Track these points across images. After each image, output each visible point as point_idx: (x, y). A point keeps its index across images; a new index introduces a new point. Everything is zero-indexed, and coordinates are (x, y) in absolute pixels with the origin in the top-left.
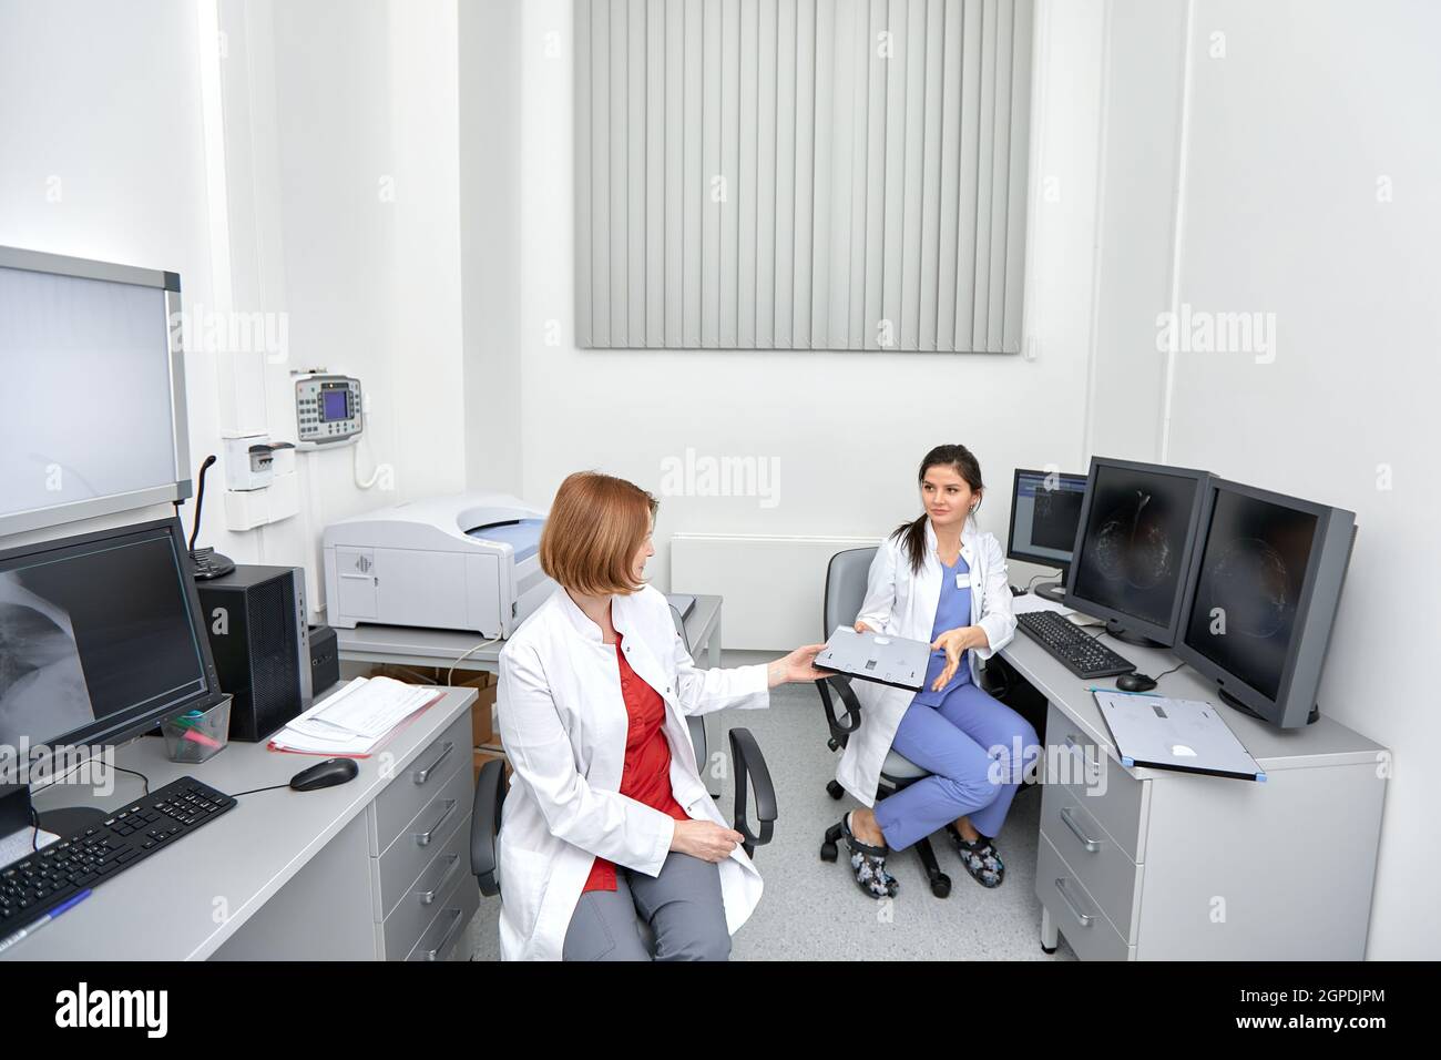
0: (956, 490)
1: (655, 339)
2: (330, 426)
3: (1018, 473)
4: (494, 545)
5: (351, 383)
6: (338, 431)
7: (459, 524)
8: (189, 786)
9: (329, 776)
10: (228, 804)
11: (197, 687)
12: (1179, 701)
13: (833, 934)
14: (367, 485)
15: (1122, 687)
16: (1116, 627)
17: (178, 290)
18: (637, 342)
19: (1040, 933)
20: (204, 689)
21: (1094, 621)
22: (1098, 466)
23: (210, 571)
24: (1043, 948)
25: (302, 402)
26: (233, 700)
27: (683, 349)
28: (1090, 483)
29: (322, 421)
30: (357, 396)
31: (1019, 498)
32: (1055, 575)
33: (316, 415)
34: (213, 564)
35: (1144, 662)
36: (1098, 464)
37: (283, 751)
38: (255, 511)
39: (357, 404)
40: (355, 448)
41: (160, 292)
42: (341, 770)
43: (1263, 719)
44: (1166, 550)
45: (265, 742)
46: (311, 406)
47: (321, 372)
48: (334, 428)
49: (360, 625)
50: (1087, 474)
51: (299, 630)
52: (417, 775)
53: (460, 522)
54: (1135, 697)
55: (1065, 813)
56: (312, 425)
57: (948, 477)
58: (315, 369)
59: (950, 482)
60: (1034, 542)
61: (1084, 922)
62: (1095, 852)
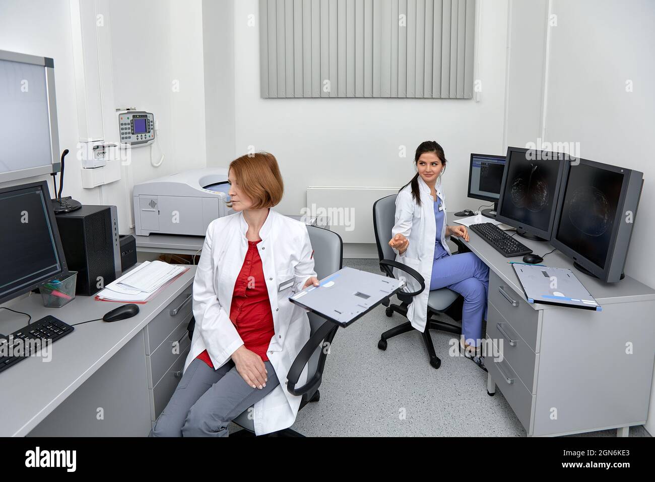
0: (436, 164)
1: (299, 94)
2: (137, 136)
3: (472, 155)
4: (216, 193)
5: (148, 115)
6: (142, 138)
7: (200, 183)
8: (51, 320)
9: (122, 314)
10: (69, 329)
11: (55, 268)
12: (555, 269)
13: (384, 387)
14: (157, 165)
15: (526, 261)
16: (521, 231)
17: (53, 67)
18: (290, 95)
19: (487, 386)
20: (59, 269)
21: (510, 228)
22: (511, 152)
23: (67, 208)
24: (488, 393)
25: (122, 124)
26: (77, 274)
27: (312, 98)
28: (507, 160)
29: (133, 134)
30: (152, 122)
31: (473, 168)
32: (491, 205)
33: (130, 131)
34: (69, 205)
35: (537, 249)
36: (511, 151)
37: (103, 300)
38: (96, 179)
39: (152, 125)
40: (151, 147)
41: (43, 67)
42: (130, 310)
43: (597, 277)
44: (545, 192)
45: (94, 296)
46: (127, 126)
47: (133, 109)
48: (139, 137)
49: (151, 234)
50: (505, 155)
51: (114, 238)
52: (172, 312)
53: (200, 182)
54: (533, 267)
55: (499, 326)
56: (128, 135)
57: (432, 158)
58: (130, 108)
59: (433, 160)
60: (480, 189)
61: (509, 382)
62: (514, 346)
